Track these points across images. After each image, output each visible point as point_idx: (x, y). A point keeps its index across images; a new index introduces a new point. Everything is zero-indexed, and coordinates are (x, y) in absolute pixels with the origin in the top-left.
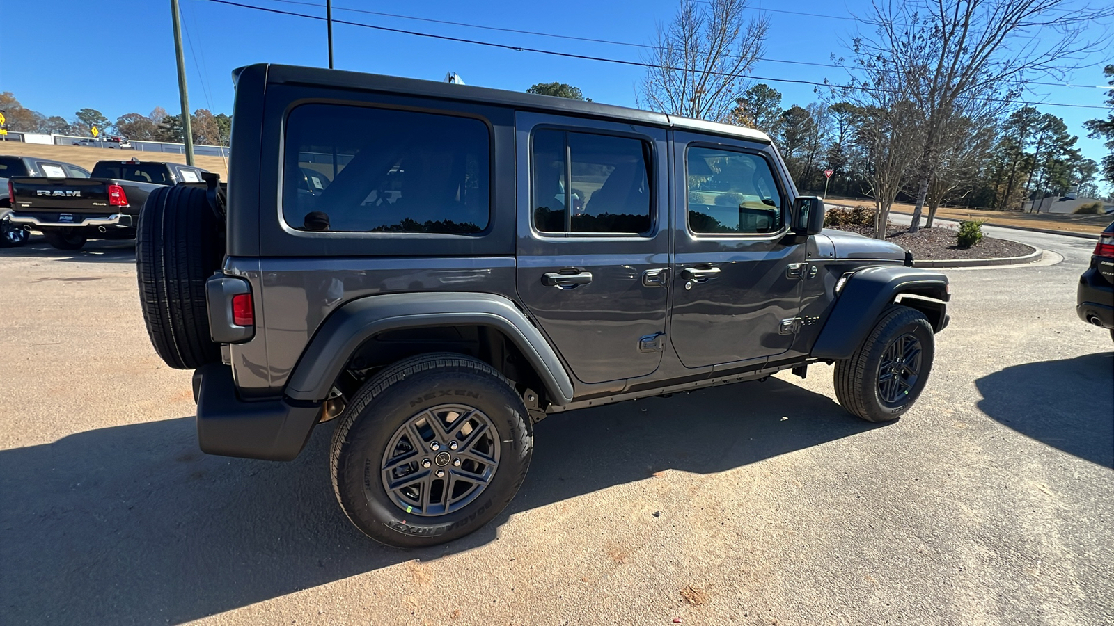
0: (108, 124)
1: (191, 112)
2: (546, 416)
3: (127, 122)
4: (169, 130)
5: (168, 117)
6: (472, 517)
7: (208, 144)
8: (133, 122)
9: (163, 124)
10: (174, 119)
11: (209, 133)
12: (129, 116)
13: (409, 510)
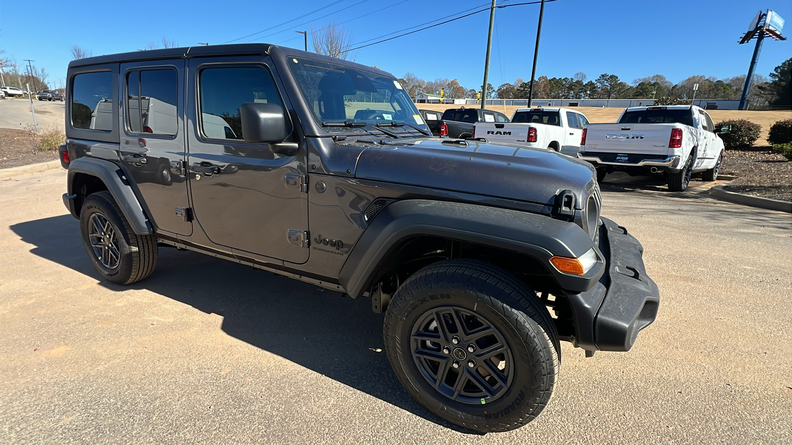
0: (494, 91)
1: (536, 79)
3: (503, 89)
4: (522, 91)
5: (523, 83)
7: (542, 98)
8: (505, 88)
9: (519, 88)
10: (526, 84)
11: (544, 91)
12: (504, 85)
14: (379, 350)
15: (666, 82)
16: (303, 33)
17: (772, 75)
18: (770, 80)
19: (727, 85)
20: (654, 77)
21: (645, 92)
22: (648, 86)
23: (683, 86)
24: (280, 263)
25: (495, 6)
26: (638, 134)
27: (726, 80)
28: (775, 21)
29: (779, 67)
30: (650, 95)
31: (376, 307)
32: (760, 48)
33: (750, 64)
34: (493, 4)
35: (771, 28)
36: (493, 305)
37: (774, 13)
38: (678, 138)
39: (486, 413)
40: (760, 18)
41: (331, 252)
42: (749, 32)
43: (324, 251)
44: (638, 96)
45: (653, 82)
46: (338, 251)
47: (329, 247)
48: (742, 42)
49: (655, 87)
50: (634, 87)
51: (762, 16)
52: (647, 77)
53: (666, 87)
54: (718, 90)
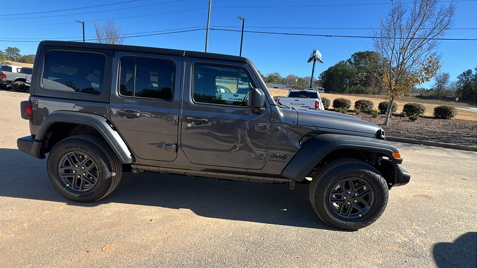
2: (144, 171)
6: (87, 195)
13: (67, 185)
14: (285, 210)
15: (280, 76)
16: (82, 23)
17: (319, 77)
18: (318, 79)
19: (303, 80)
20: (275, 73)
21: (272, 80)
22: (273, 78)
23: (287, 79)
24: (245, 170)
25: (209, 28)
26: (302, 103)
27: (303, 78)
28: (319, 54)
29: (321, 74)
30: (274, 82)
31: (291, 187)
32: (315, 65)
33: (312, 72)
34: (207, 27)
35: (318, 57)
36: (370, 174)
37: (319, 51)
38: (318, 105)
39: (362, 220)
40: (314, 53)
41: (280, 161)
42: (311, 58)
43: (275, 161)
44: (269, 82)
45: (275, 76)
46: (283, 160)
47: (278, 159)
48: (308, 62)
49: (276, 78)
50: (267, 77)
51: (315, 52)
52: (272, 73)
53: (280, 79)
54: (300, 82)
